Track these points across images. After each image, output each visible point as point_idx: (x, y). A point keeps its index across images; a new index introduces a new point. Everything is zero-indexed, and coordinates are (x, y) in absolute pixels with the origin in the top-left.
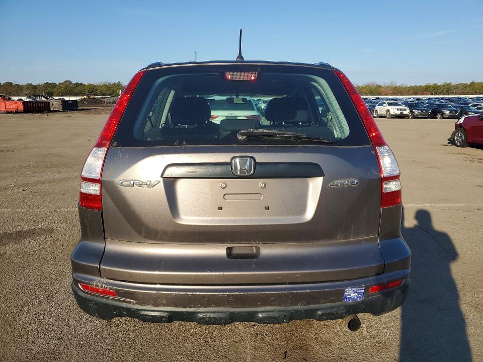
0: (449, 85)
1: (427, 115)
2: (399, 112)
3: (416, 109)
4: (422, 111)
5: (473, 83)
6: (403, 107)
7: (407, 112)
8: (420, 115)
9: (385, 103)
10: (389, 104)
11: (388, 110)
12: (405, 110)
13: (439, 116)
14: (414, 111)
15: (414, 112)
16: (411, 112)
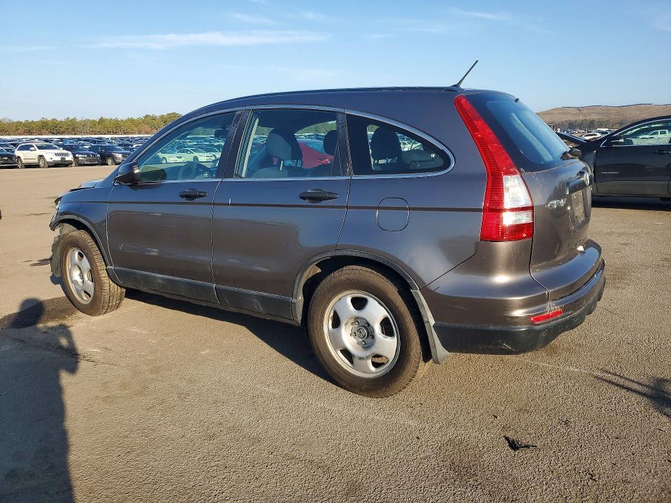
0: (74, 120)
1: (94, 160)
2: (58, 158)
3: (79, 154)
4: (88, 155)
5: (102, 120)
6: (61, 151)
7: (70, 158)
8: (87, 161)
9: (32, 146)
10: (40, 148)
11: (41, 156)
12: (67, 155)
13: (110, 161)
14: (77, 155)
15: (78, 158)
16: (75, 157)
